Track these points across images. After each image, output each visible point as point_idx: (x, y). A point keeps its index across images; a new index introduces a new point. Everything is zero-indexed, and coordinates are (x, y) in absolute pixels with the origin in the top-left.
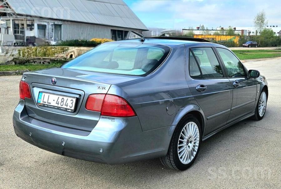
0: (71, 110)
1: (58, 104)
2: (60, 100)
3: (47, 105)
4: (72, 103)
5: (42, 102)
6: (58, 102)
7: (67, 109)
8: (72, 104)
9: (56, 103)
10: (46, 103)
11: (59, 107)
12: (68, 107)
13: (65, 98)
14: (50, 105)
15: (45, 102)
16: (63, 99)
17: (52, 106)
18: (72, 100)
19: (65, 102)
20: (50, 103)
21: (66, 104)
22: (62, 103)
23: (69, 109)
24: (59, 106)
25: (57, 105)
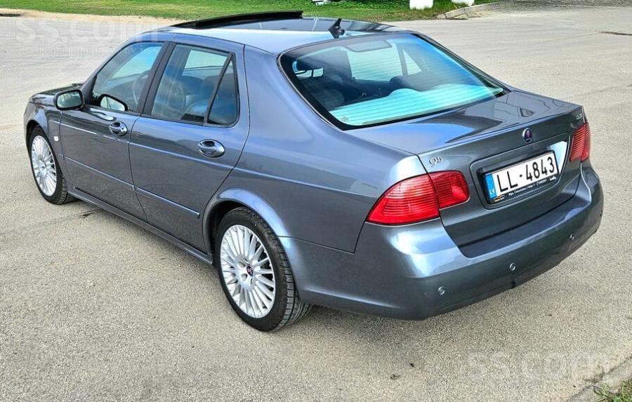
0: (555, 175)
1: (531, 177)
2: (531, 170)
3: (513, 191)
4: (551, 164)
5: (499, 193)
6: (529, 176)
7: (548, 178)
8: (551, 166)
9: (528, 178)
10: (510, 190)
11: (535, 183)
12: (549, 174)
13: (538, 160)
14: (519, 189)
15: (507, 189)
16: (535, 163)
17: (522, 188)
18: (550, 158)
19: (540, 169)
20: (516, 185)
21: (544, 170)
22: (537, 172)
23: (552, 177)
24: (534, 180)
25: (529, 182)
